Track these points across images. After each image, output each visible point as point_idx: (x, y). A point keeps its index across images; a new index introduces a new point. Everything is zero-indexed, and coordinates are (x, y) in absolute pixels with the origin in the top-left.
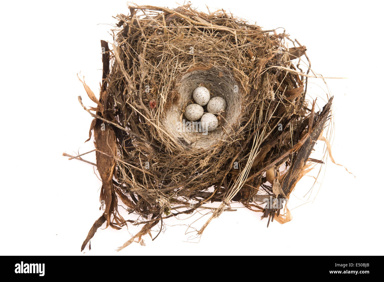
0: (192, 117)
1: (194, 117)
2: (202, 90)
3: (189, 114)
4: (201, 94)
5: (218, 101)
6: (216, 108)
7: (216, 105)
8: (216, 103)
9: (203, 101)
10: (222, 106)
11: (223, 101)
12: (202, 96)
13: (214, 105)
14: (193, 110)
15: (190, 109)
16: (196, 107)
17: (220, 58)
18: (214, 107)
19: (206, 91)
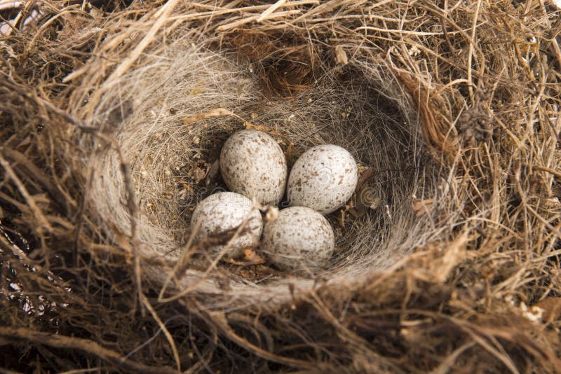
0: (231, 153)
1: (233, 161)
2: (342, 161)
3: (240, 139)
4: (327, 161)
5: (313, 226)
6: (287, 227)
7: (299, 224)
8: (306, 222)
9: (305, 180)
10: (301, 245)
11: (318, 246)
12: (319, 168)
13: (297, 217)
14: (257, 150)
15: (259, 139)
16: (272, 160)
17: (488, 197)
18: (287, 220)
19: (342, 177)
